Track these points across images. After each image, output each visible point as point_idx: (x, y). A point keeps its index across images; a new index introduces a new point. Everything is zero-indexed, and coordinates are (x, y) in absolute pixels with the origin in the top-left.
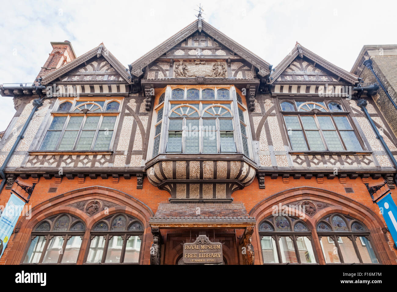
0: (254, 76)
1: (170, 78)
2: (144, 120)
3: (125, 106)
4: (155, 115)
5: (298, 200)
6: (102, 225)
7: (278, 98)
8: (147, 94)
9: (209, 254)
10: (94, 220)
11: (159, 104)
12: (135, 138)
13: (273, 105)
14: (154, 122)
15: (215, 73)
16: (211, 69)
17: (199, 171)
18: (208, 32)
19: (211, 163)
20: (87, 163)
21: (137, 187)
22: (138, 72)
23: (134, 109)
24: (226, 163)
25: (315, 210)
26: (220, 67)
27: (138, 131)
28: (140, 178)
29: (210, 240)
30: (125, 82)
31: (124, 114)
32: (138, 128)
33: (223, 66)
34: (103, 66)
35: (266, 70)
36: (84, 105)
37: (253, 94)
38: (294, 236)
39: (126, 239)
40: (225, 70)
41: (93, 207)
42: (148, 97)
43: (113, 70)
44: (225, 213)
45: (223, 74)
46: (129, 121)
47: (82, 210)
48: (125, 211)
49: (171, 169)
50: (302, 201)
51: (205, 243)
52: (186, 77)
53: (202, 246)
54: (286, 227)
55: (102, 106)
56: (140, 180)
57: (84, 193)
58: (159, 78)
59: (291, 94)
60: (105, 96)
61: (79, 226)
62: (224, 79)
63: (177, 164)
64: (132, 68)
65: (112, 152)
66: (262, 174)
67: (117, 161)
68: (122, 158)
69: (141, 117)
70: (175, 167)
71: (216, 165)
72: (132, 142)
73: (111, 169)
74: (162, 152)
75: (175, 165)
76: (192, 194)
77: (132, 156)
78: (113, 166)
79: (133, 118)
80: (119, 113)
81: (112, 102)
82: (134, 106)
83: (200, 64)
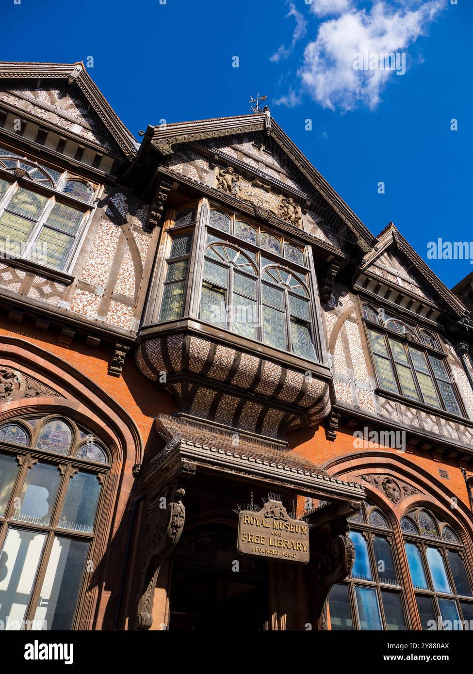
1: (210, 187)
2: (141, 242)
3: (106, 201)
4: (166, 240)
8: (161, 195)
11: (178, 224)
12: (121, 271)
13: (352, 304)
15: (283, 213)
16: (278, 204)
18: (280, 143)
21: (111, 370)
22: (164, 148)
23: (124, 214)
25: (400, 496)
26: (291, 208)
28: (121, 353)
31: (101, 215)
33: (295, 208)
35: (368, 244)
38: (370, 534)
40: (297, 216)
45: (296, 221)
51: (281, 517)
52: (236, 197)
55: (56, 179)
58: (190, 176)
60: (66, 162)
62: (299, 229)
64: (154, 134)
65: (72, 279)
66: (336, 414)
67: (78, 301)
68: (91, 300)
69: (136, 234)
70: (213, 352)
71: (286, 374)
72: (114, 276)
73: (65, 313)
74: (193, 315)
75: (215, 348)
76: (220, 416)
77: (113, 303)
78: (69, 308)
79: (120, 230)
80: (91, 208)
81: (77, 180)
82: (124, 207)
83: (262, 187)
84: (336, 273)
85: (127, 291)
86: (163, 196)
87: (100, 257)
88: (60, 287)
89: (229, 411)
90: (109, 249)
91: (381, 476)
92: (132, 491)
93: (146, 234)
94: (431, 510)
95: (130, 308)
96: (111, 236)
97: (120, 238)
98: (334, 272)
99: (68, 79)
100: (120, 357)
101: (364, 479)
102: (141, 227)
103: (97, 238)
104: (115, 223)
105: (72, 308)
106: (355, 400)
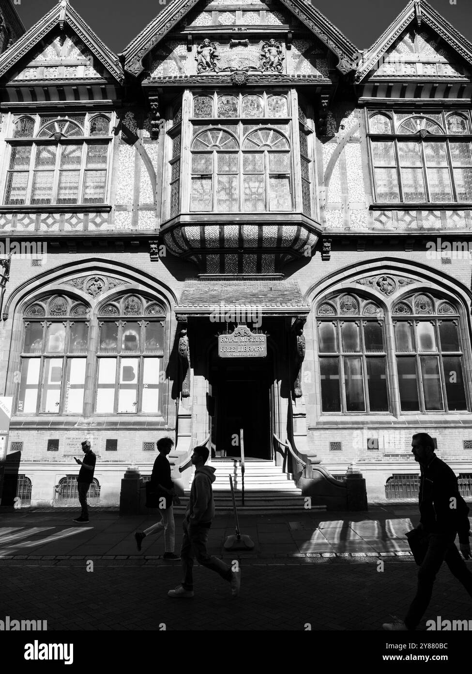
6: (110, 309)
10: (100, 303)
15: (264, 63)
20: (77, 224)
26: (274, 51)
33: (278, 48)
38: (362, 322)
40: (281, 57)
44: (271, 296)
45: (278, 65)
51: (246, 334)
52: (215, 71)
54: (353, 309)
62: (280, 75)
64: (125, 58)
65: (110, 207)
66: (328, 239)
67: (118, 221)
68: (126, 216)
69: (146, 146)
70: (203, 233)
71: (262, 230)
72: (137, 191)
73: (112, 233)
74: (183, 211)
75: (204, 229)
76: (228, 268)
77: (140, 212)
78: (114, 229)
79: (134, 148)
80: (111, 140)
81: (97, 117)
82: (133, 125)
84: (327, 103)
85: (148, 199)
86: (154, 105)
87: (125, 179)
88: (105, 215)
89: (233, 263)
90: (130, 170)
91: (376, 277)
92: (177, 328)
93: (154, 142)
94: (429, 293)
95: (152, 212)
96: (129, 158)
97: (136, 156)
100: (154, 249)
101: (358, 283)
102: (149, 137)
103: (120, 164)
104: (130, 144)
105: (116, 227)
106: (346, 222)
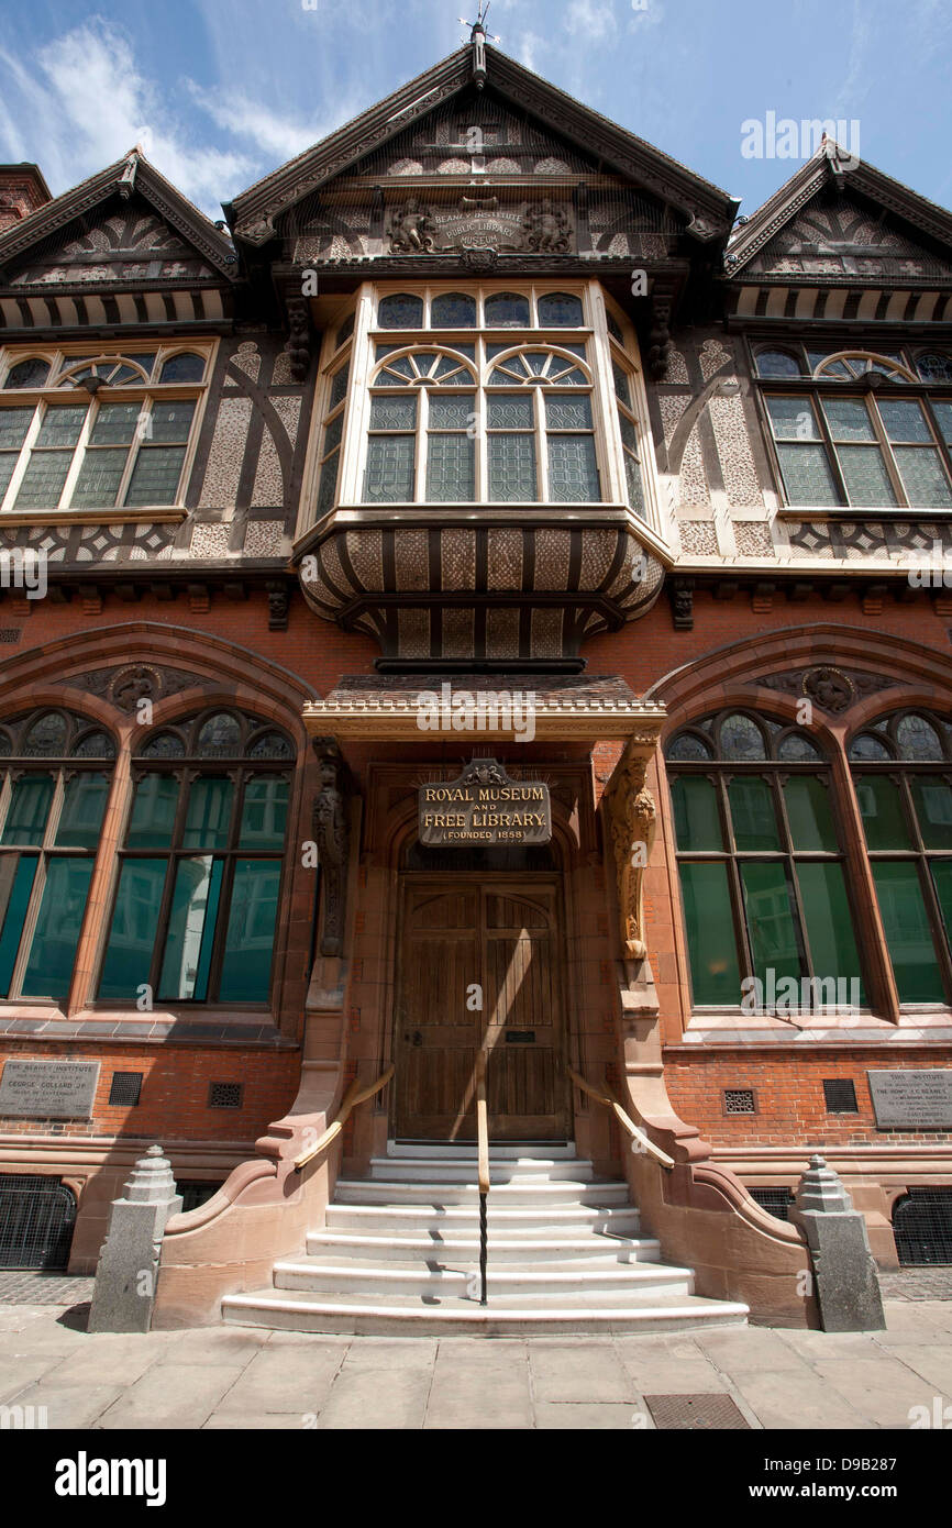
0: (671, 246)
1: (372, 259)
2: (288, 410)
3: (224, 367)
4: (323, 387)
5: (796, 666)
7: (748, 337)
8: (292, 316)
9: (505, 817)
11: (337, 347)
12: (260, 469)
13: (730, 358)
14: (320, 412)
15: (531, 239)
16: (518, 225)
17: (474, 564)
18: (510, 91)
19: (516, 537)
21: (271, 624)
22: (260, 229)
23: (254, 376)
24: (566, 537)
25: (849, 699)
26: (549, 219)
27: (268, 445)
28: (277, 596)
29: (508, 773)
30: (219, 282)
31: (218, 392)
32: (267, 435)
33: (560, 215)
34: (143, 234)
35: (717, 217)
36: (90, 368)
37: (663, 313)
39: (241, 780)
40: (565, 230)
41: (136, 688)
42: (296, 329)
43: (178, 243)
45: (561, 243)
46: (235, 417)
47: (103, 695)
48: (234, 698)
49: (379, 557)
50: (809, 670)
52: (427, 253)
53: (481, 792)
55: (149, 370)
56: (280, 601)
57: (105, 644)
58: (332, 257)
59: (792, 322)
60: (155, 333)
61: (98, 742)
63: (397, 540)
83: (480, 206)
98: (659, 311)
99: (118, 193)
